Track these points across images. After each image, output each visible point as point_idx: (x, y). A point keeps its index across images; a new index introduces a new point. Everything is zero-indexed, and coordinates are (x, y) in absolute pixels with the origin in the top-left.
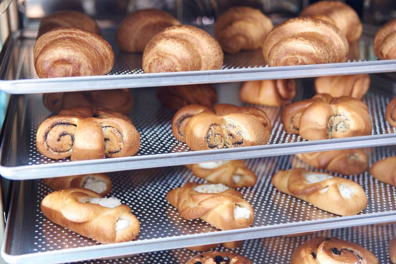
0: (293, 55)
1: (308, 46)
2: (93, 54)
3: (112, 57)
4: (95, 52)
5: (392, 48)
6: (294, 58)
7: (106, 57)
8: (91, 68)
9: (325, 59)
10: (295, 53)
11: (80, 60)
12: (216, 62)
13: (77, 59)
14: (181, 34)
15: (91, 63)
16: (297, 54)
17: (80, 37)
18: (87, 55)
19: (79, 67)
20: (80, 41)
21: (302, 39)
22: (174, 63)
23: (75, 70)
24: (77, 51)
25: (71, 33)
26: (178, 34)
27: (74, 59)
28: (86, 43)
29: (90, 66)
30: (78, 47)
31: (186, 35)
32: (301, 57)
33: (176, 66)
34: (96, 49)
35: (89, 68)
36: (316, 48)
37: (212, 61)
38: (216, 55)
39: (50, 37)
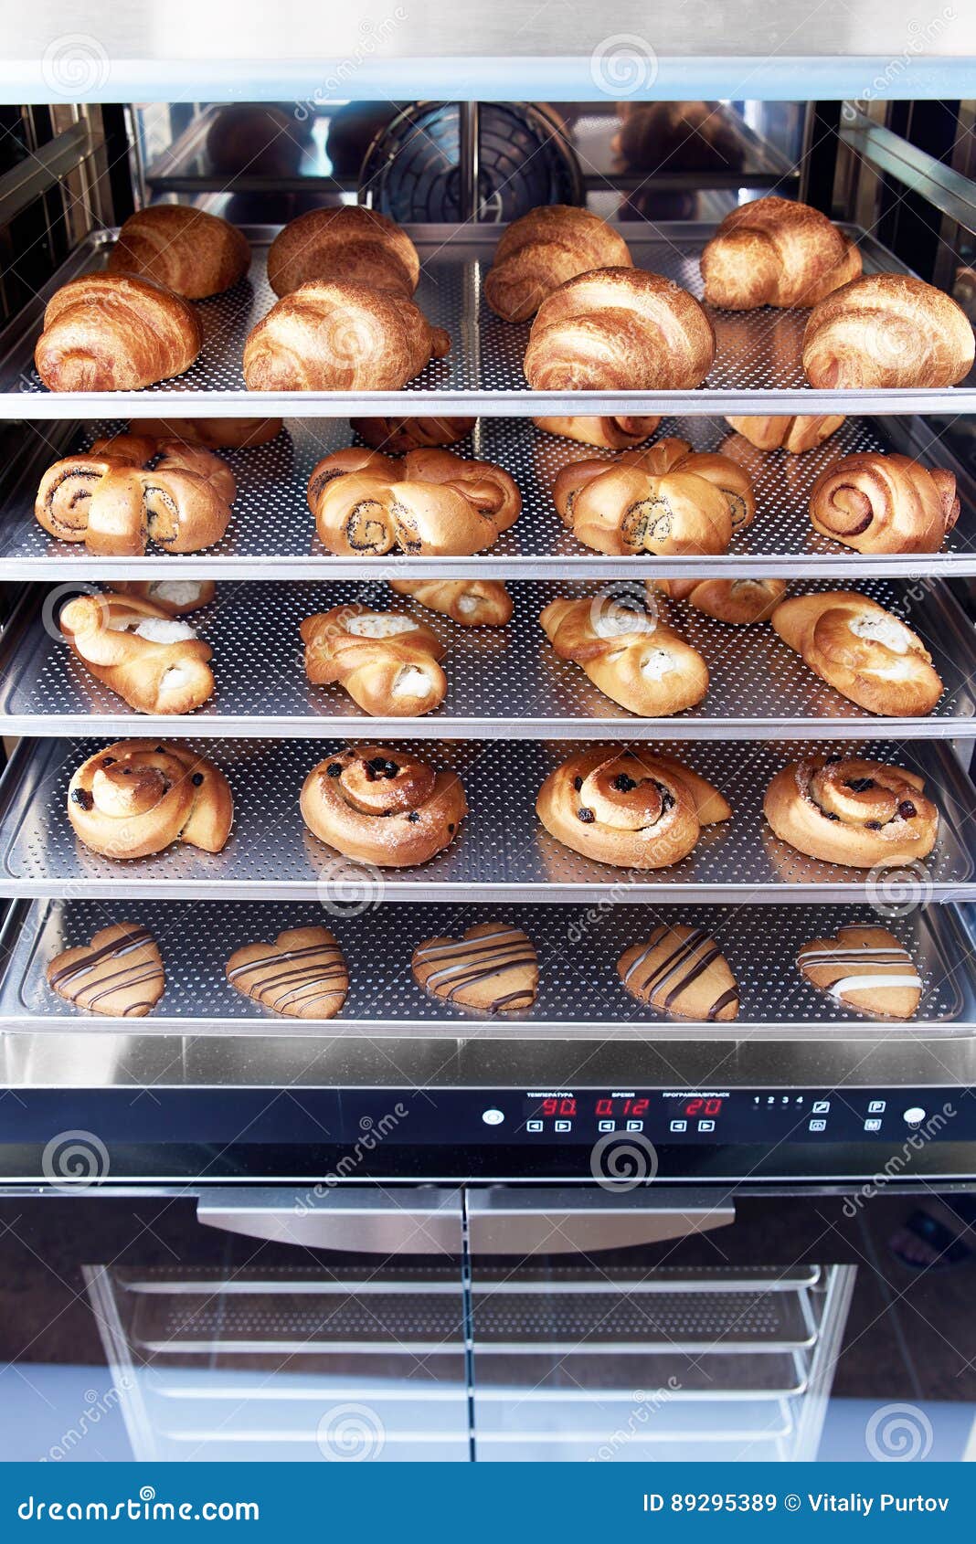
0: (567, 360)
1: (600, 345)
2: (140, 337)
3: (188, 341)
4: (146, 334)
5: (818, 356)
6: (565, 369)
7: (173, 343)
8: (135, 367)
9: (638, 376)
10: (571, 357)
11: (111, 352)
12: (385, 370)
13: (105, 349)
14: (323, 303)
15: (134, 357)
16: (574, 360)
17: (121, 299)
18: (126, 340)
19: (110, 364)
20: (119, 308)
21: (592, 325)
22: (293, 369)
23: (101, 370)
24: (106, 332)
25: (106, 291)
26: (317, 303)
27: (99, 350)
28: (129, 313)
29: (132, 363)
30: (110, 324)
31: (331, 305)
32: (582, 367)
33: (297, 375)
34: (148, 327)
35: (130, 367)
36: (618, 351)
37: (376, 368)
38: (388, 355)
39: (68, 297)
